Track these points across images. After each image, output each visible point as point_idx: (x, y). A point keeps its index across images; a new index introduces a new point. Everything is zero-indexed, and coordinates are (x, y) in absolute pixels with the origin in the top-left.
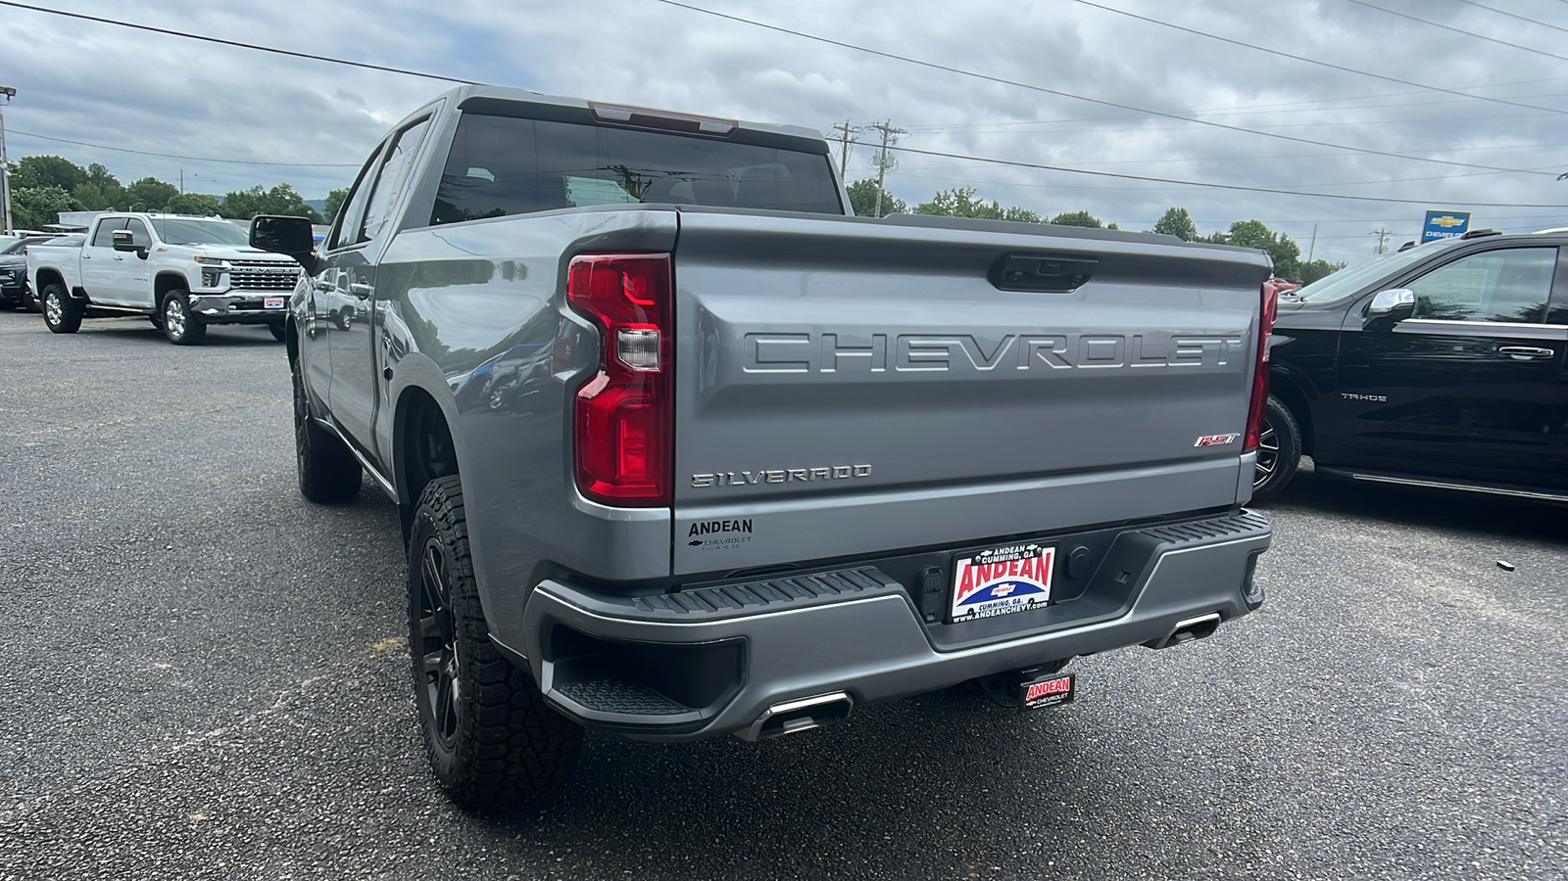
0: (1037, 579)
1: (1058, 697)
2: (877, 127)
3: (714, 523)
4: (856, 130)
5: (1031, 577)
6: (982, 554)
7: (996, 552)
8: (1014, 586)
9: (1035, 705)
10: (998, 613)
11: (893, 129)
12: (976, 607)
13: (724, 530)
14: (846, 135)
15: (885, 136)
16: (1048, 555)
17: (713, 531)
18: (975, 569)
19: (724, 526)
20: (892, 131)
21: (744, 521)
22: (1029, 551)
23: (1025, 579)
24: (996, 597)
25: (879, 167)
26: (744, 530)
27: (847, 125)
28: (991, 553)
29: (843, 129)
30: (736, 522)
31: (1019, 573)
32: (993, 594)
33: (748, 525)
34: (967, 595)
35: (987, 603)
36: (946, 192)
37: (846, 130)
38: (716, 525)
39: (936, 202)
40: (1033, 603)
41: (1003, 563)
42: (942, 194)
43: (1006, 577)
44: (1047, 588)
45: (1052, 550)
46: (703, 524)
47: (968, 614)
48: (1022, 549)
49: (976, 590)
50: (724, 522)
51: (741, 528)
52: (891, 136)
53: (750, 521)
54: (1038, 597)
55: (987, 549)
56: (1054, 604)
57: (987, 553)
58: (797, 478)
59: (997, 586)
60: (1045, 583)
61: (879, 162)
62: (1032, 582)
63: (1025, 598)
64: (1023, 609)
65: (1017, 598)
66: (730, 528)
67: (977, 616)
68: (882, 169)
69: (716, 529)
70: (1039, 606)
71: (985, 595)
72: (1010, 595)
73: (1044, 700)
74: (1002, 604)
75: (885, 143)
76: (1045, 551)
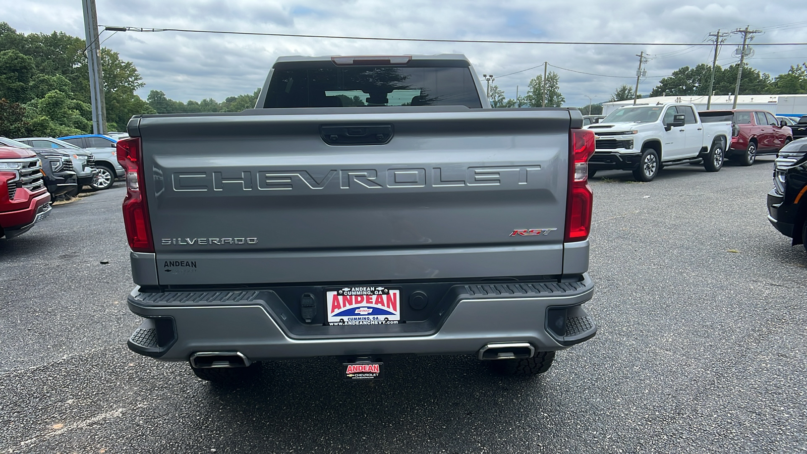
0: (388, 307)
1: (371, 375)
2: (739, 31)
3: (176, 262)
4: (724, 35)
5: (383, 305)
6: (343, 290)
7: (353, 289)
8: (372, 310)
9: (353, 377)
10: (361, 323)
11: (751, 31)
12: (346, 318)
13: (182, 266)
14: (717, 39)
15: (745, 36)
16: (395, 294)
17: (176, 265)
18: (340, 298)
19: (181, 264)
20: (750, 33)
21: (192, 263)
22: (379, 291)
23: (379, 306)
24: (359, 314)
25: (740, 55)
26: (192, 266)
27: (718, 33)
28: (349, 289)
29: (715, 36)
30: (187, 262)
31: (374, 302)
32: (356, 312)
33: (194, 265)
34: (337, 311)
35: (353, 317)
36: (798, 66)
37: (717, 36)
38: (177, 263)
39: (790, 72)
40: (388, 320)
41: (361, 296)
42: (795, 67)
43: (364, 304)
44: (398, 313)
45: (397, 292)
46: (170, 262)
47: (340, 322)
48: (373, 289)
49: (343, 309)
50: (181, 262)
51: (191, 266)
52: (749, 36)
53: (195, 262)
54: (390, 317)
55: (346, 287)
56: (405, 322)
57: (346, 289)
58: (214, 242)
59: (359, 308)
60: (395, 309)
61: (740, 52)
62: (385, 308)
63: (382, 318)
64: (380, 323)
65: (376, 316)
66: (185, 265)
67: (346, 323)
68: (742, 57)
69: (177, 265)
70: (392, 323)
71: (351, 312)
72: (369, 314)
73: (360, 375)
74: (365, 319)
75: (745, 41)
76: (391, 292)
